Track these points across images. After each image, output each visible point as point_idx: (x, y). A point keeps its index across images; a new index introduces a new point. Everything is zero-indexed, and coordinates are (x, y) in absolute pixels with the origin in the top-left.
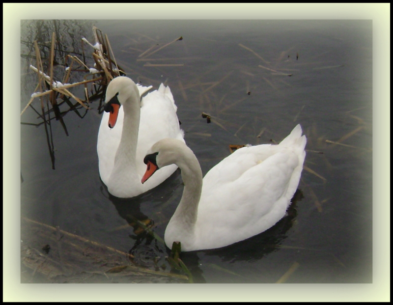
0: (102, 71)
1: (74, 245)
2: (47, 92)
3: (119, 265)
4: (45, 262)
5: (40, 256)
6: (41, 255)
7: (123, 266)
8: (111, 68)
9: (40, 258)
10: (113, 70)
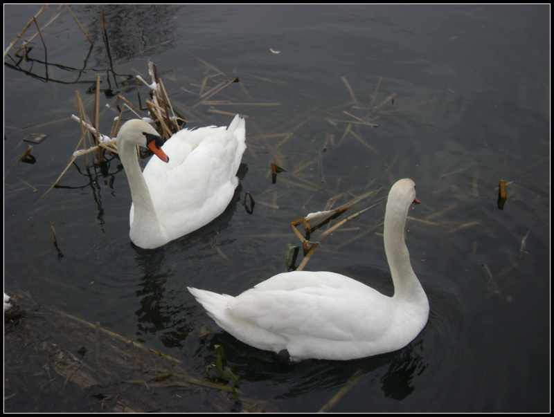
0: (157, 120)
1: (114, 347)
2: (93, 148)
3: (162, 373)
4: (80, 368)
5: (74, 361)
6: (76, 359)
7: (166, 374)
8: (168, 117)
9: (74, 363)
10: (170, 118)
